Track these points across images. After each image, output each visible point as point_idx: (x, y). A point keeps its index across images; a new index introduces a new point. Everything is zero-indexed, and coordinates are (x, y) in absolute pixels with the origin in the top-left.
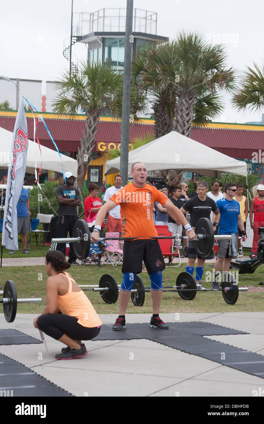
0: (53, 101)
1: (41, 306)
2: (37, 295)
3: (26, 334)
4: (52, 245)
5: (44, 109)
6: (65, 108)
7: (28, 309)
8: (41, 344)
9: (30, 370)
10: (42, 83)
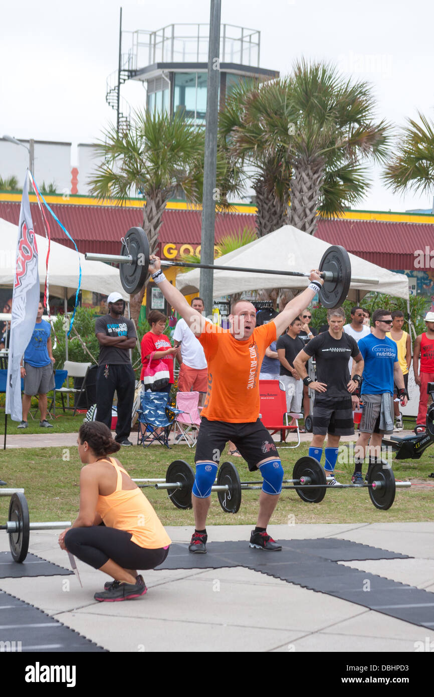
0: (89, 177)
1: (70, 513)
2: (64, 495)
3: (46, 559)
4: (89, 413)
5: (75, 189)
6: (110, 187)
7: (50, 519)
8: (71, 575)
9: (53, 618)
10: (72, 146)
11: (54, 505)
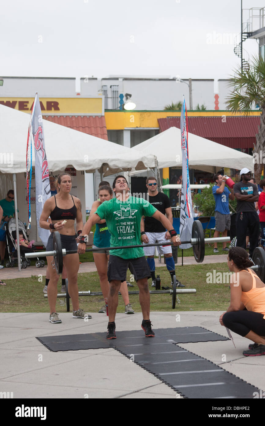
0: (226, 99)
1: (224, 303)
2: (220, 292)
3: (212, 331)
4: (232, 242)
5: (217, 107)
6: (239, 104)
7: (212, 306)
8: (228, 341)
9: (219, 367)
10: (214, 81)
11: (214, 298)
